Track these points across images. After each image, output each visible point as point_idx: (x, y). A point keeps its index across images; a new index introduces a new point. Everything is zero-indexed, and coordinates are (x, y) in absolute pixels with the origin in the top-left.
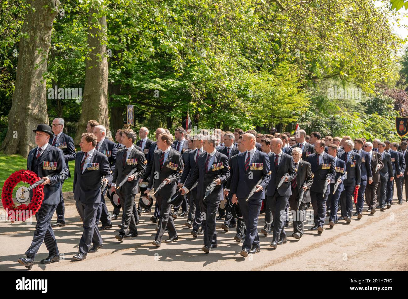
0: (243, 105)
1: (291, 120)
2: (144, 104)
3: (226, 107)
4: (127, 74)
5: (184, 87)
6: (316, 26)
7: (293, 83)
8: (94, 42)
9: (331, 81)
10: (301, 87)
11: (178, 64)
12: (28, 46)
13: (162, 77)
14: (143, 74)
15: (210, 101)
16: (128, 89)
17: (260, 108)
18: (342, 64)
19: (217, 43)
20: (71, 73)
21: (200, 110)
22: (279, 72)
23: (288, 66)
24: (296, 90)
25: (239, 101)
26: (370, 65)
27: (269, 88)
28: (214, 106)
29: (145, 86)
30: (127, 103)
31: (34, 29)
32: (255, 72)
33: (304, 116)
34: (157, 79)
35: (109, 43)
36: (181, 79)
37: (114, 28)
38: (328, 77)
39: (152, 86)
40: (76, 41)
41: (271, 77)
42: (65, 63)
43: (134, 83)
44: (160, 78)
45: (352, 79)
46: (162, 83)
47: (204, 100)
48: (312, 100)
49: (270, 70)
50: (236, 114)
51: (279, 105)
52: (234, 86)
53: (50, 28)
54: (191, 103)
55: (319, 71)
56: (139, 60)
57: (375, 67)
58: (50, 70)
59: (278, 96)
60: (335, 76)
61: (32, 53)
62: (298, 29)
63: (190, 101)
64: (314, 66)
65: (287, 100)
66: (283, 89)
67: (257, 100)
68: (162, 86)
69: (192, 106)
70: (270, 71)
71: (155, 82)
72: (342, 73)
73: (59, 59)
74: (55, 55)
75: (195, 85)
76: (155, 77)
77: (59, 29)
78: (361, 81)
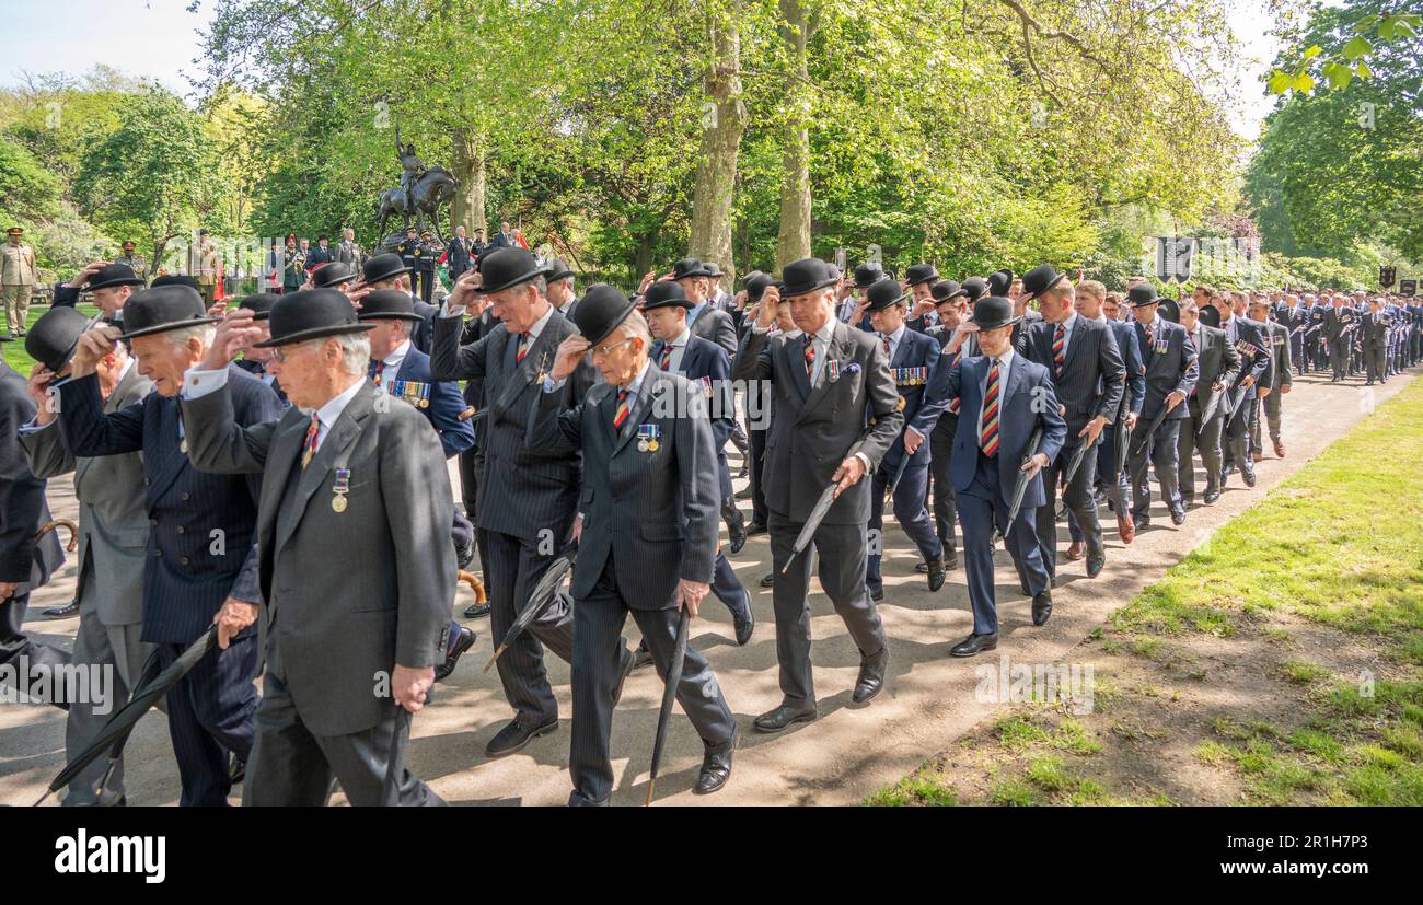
0: (1000, 245)
1: (1071, 265)
2: (859, 247)
3: (976, 248)
4: (836, 206)
5: (916, 221)
6: (1109, 127)
7: (1073, 212)
8: (793, 164)
9: (1133, 208)
10: (1089, 218)
11: (907, 189)
12: (707, 174)
13: (884, 209)
14: (858, 206)
15: (952, 242)
16: (837, 227)
17: (1024, 249)
18: (1149, 180)
19: (962, 159)
20: (762, 207)
21: (937, 253)
22: (1053, 196)
23: (1069, 189)
24: (1079, 222)
25: (993, 239)
26: (1194, 181)
27: (1038, 220)
28: (958, 247)
29: (861, 222)
30: (838, 246)
31: (715, 151)
32: (1017, 197)
33: (1090, 259)
34: (878, 213)
35: (813, 164)
36: (912, 210)
37: (819, 143)
38: (1126, 202)
39: (870, 222)
40: (768, 164)
41: (1042, 205)
42: (754, 193)
43: (847, 219)
44: (882, 210)
45: (1165, 203)
46: (885, 217)
47: (943, 239)
48: (1102, 235)
49: (1039, 194)
50: (989, 258)
51: (1054, 245)
52: (986, 219)
53: (735, 148)
54: (926, 244)
55: (1113, 195)
56: (856, 186)
57: (1203, 184)
58: (735, 204)
59: (1052, 232)
60: (1137, 200)
61: (712, 182)
62: (1081, 134)
63: (923, 241)
64: (1106, 187)
65: (1065, 237)
66: (1058, 221)
67: (1021, 238)
68: (885, 222)
69: (926, 248)
70: (1041, 195)
71: (875, 217)
72: (1150, 194)
73: (746, 189)
74: (743, 183)
75: (931, 219)
76: (875, 210)
77: (746, 149)
78: (1180, 205)
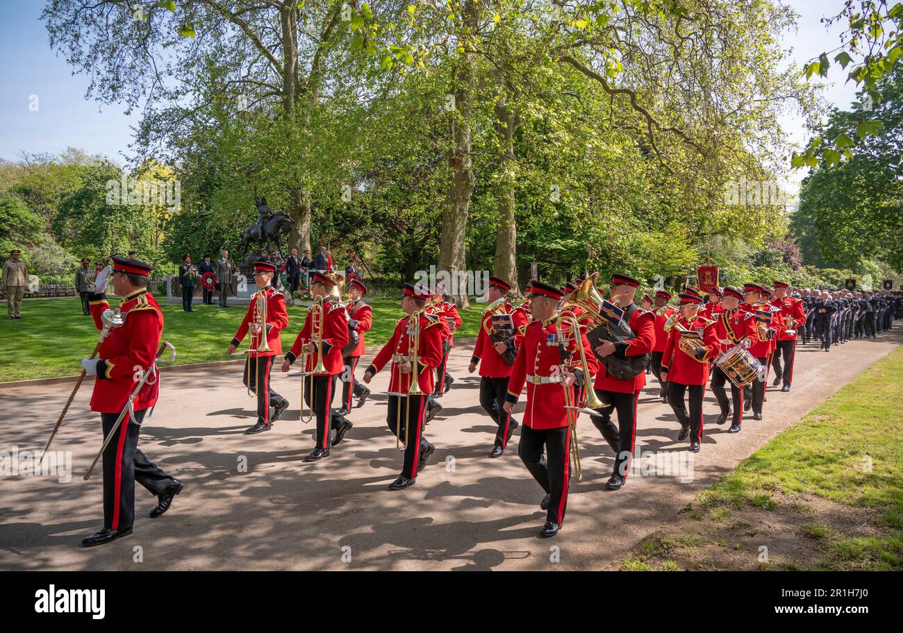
0: (635, 261)
1: (681, 273)
2: (547, 262)
3: (620, 262)
4: (532, 236)
5: (582, 246)
6: (704, 187)
7: (682, 240)
8: (504, 210)
9: (720, 237)
10: (691, 244)
11: (577, 225)
12: (450, 216)
13: (562, 238)
14: (546, 236)
15: (605, 258)
16: (533, 249)
17: (651, 263)
18: (730, 220)
19: (611, 207)
20: (485, 237)
21: (596, 266)
22: (669, 230)
23: (678, 225)
24: (685, 246)
25: (631, 257)
26: (758, 220)
27: (660, 245)
28: (609, 262)
29: (547, 246)
30: (532, 261)
31: (455, 202)
32: (646, 231)
33: (693, 269)
34: (558, 240)
35: (517, 210)
36: (580, 238)
37: (520, 196)
38: (716, 233)
39: (554, 246)
40: (490, 209)
41: (662, 235)
42: (480, 228)
43: (538, 244)
44: (560, 238)
45: (740, 234)
46: (563, 243)
47: (599, 257)
48: (701, 254)
49: (660, 229)
50: (628, 269)
51: (670, 261)
52: (627, 244)
53: (467, 200)
54: (588, 260)
55: (707, 228)
56: (544, 223)
57: (763, 222)
58: (468, 234)
59: (668, 253)
60: (723, 232)
61: (453, 221)
62: (687, 191)
63: (587, 258)
64: (703, 224)
65: (677, 256)
66: (673, 245)
67: (649, 256)
68: (562, 246)
69: (589, 262)
70: (661, 229)
71: (556, 243)
72: (730, 229)
73: (475, 226)
74: (472, 222)
75: (592, 244)
76: (556, 238)
77: (474, 200)
78: (750, 236)
